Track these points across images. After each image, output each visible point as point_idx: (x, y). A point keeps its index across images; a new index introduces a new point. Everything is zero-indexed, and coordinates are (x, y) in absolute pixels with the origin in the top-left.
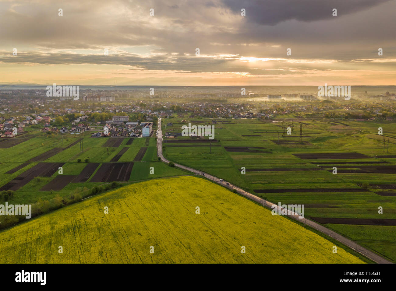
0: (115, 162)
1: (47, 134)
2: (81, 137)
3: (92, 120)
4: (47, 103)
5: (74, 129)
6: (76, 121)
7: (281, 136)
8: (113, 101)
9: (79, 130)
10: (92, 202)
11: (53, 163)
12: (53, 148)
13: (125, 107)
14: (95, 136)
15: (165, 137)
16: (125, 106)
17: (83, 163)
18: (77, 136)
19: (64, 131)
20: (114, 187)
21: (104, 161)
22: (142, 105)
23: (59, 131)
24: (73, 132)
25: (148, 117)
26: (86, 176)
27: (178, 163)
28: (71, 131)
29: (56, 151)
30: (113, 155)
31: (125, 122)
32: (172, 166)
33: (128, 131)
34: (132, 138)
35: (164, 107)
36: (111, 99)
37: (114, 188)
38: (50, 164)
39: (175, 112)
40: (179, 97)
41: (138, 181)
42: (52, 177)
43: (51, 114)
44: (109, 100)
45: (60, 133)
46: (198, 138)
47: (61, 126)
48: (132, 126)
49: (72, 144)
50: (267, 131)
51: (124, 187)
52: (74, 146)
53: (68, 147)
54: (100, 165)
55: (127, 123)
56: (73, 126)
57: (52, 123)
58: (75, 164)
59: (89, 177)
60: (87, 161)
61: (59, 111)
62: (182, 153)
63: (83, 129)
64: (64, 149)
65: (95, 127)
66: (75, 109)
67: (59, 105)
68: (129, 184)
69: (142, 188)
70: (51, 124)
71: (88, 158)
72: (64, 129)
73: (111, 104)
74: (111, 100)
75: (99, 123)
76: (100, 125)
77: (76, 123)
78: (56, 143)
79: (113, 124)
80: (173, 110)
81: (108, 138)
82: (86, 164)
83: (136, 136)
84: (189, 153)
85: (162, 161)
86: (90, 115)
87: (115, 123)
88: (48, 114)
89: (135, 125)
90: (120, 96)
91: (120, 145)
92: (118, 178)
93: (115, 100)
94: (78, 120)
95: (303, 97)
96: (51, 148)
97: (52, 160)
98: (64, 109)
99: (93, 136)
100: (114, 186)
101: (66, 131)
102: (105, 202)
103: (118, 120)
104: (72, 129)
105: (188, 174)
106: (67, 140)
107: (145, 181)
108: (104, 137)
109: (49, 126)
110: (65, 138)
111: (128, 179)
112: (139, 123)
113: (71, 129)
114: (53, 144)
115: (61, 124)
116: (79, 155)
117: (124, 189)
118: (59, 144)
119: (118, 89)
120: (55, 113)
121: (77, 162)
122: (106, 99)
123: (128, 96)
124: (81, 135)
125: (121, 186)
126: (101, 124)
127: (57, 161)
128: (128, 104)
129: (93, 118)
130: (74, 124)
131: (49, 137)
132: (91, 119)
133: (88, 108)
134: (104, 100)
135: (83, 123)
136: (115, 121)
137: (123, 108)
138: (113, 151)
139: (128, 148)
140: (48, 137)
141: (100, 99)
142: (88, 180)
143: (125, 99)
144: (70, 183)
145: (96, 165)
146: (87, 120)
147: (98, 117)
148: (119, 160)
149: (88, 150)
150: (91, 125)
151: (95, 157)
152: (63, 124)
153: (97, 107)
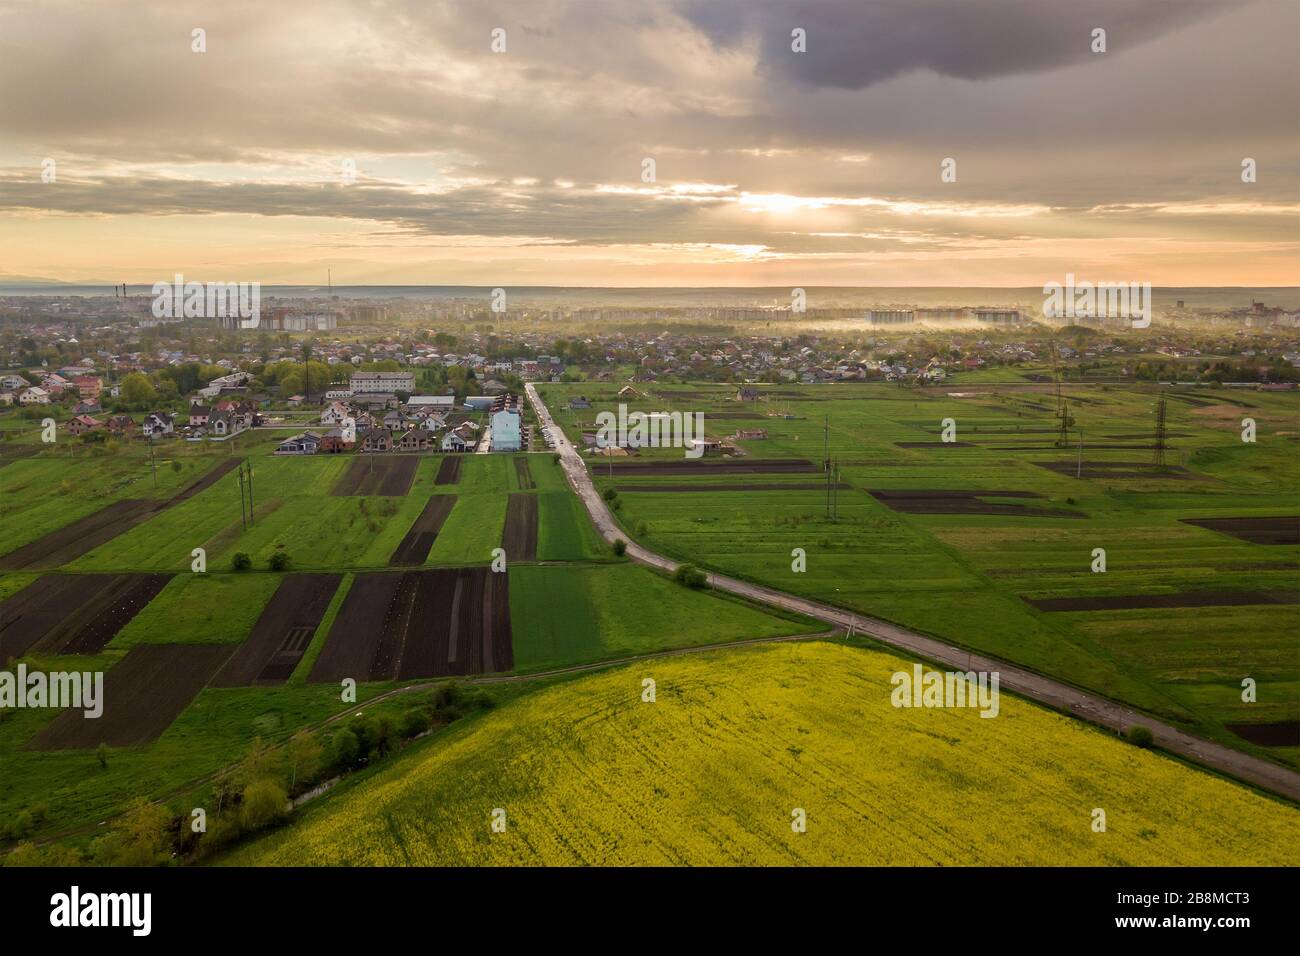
0: (413, 568)
1: (85, 442)
2: (235, 453)
3: (268, 388)
4: (89, 337)
5: (199, 420)
6: (206, 392)
7: (1052, 445)
8: (331, 331)
9: (220, 425)
10: (349, 828)
11: (114, 576)
12: (112, 502)
13: (378, 346)
14: (292, 449)
15: (589, 450)
16: (380, 342)
17: (260, 571)
18: (215, 451)
19: (158, 428)
20: (450, 712)
21: (360, 562)
22: (443, 341)
23: (138, 429)
24: (197, 434)
25: (486, 380)
26: (284, 648)
27: (716, 571)
28: (187, 431)
29: (123, 515)
30: (396, 530)
31: (403, 397)
32: (698, 585)
33: (425, 427)
34: (452, 454)
35: (526, 345)
36: (322, 322)
37: (451, 718)
38: (97, 579)
39: (570, 362)
40: (560, 318)
41: (565, 672)
42: (107, 652)
43: (103, 369)
44: (314, 328)
45: (140, 437)
46: (726, 456)
47: (147, 410)
48: (433, 409)
49: (198, 484)
50: (979, 428)
51: (505, 710)
52: (206, 492)
53: (180, 498)
54: (345, 585)
55: (412, 400)
56: (196, 411)
57: (108, 399)
58: (222, 580)
59: (304, 647)
60: (277, 565)
61: (135, 360)
62: (701, 522)
63: (237, 422)
64: (162, 506)
65: (286, 416)
66: (196, 353)
67: (135, 341)
68: (522, 693)
69: (607, 718)
70: (105, 406)
71: (281, 546)
72: (158, 421)
73: (326, 338)
74: (322, 327)
75: (298, 398)
76: (303, 406)
77: (204, 399)
78: (124, 479)
79: (357, 404)
80: (560, 355)
81: (349, 457)
82: (274, 580)
83: (469, 449)
84: (736, 518)
85: (632, 559)
86: (258, 370)
87: (361, 399)
88: (93, 371)
89: (446, 408)
90: (352, 315)
91: (413, 488)
92: (452, 658)
93: (338, 325)
94: (212, 390)
95: (988, 317)
96: (103, 503)
97: (110, 558)
98: (155, 355)
99: (284, 449)
100: (452, 709)
101: (169, 428)
102: (430, 827)
103: (373, 386)
104: (192, 423)
105: (800, 632)
106: (177, 467)
107: (602, 671)
108: (332, 452)
109: (98, 412)
110: (164, 456)
111: (504, 661)
112: (460, 398)
113: (187, 423)
114: (114, 482)
115: (144, 403)
116: (234, 535)
117: (508, 725)
118: (142, 485)
119: (341, 295)
120: (117, 365)
121: (231, 572)
122: (303, 321)
123: (379, 313)
124: (232, 443)
125: (486, 706)
126: (304, 401)
127: (131, 567)
128: (389, 339)
129: (272, 380)
130: (199, 403)
131: (96, 455)
132: (266, 386)
133: (245, 350)
134: (297, 327)
135: (233, 398)
136: (361, 392)
137: (373, 350)
138: (390, 512)
139: (452, 499)
140: (88, 454)
141: (281, 324)
142: (296, 674)
143: (371, 324)
144: (205, 689)
145: (323, 584)
146: (249, 390)
147: (292, 376)
148: (430, 556)
149: (275, 510)
150: (268, 406)
151: (311, 544)
152: (154, 402)
153: (279, 347)
